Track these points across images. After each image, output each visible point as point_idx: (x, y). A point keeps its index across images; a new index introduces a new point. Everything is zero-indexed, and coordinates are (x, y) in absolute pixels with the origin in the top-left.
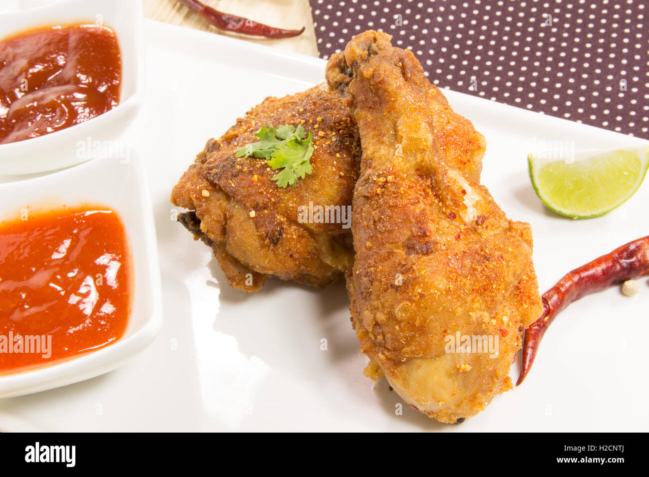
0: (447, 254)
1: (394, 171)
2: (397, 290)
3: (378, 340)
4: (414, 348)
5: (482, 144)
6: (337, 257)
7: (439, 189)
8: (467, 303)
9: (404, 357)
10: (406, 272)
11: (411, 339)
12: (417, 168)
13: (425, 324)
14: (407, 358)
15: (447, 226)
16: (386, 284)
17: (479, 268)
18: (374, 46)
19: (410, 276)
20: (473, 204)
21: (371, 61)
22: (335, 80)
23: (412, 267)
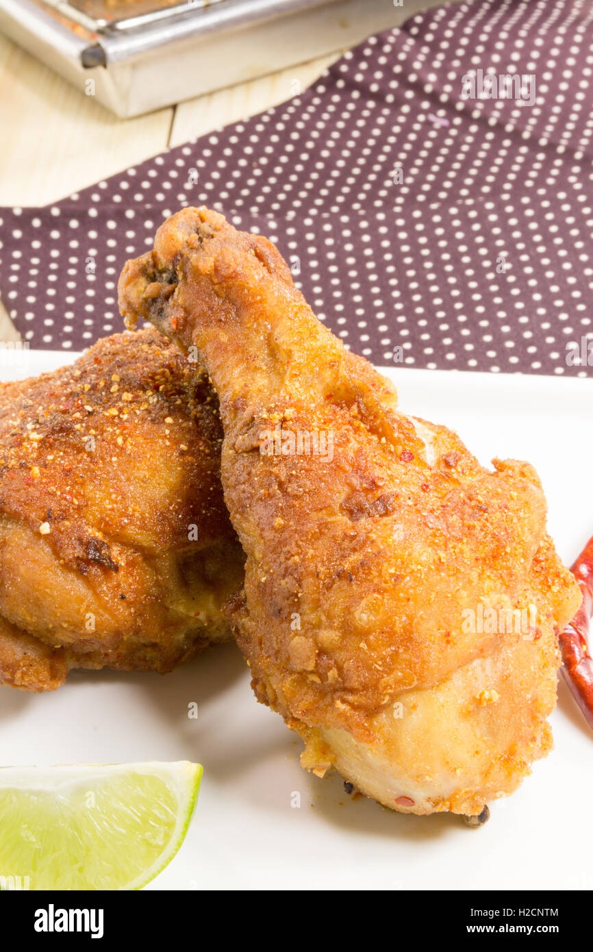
0: (419, 511)
1: (292, 401)
2: (351, 580)
3: (330, 680)
4: (400, 674)
5: (391, 389)
6: (194, 599)
7: (375, 417)
8: (472, 582)
9: (385, 695)
10: (360, 548)
11: (392, 660)
12: (328, 394)
13: (412, 627)
14: (390, 695)
15: (403, 471)
16: (329, 576)
17: (478, 525)
18: (205, 227)
19: (370, 550)
20: (430, 441)
21: (206, 248)
22: (144, 296)
23: (368, 537)
